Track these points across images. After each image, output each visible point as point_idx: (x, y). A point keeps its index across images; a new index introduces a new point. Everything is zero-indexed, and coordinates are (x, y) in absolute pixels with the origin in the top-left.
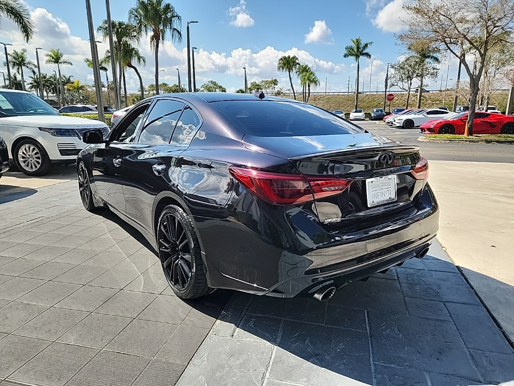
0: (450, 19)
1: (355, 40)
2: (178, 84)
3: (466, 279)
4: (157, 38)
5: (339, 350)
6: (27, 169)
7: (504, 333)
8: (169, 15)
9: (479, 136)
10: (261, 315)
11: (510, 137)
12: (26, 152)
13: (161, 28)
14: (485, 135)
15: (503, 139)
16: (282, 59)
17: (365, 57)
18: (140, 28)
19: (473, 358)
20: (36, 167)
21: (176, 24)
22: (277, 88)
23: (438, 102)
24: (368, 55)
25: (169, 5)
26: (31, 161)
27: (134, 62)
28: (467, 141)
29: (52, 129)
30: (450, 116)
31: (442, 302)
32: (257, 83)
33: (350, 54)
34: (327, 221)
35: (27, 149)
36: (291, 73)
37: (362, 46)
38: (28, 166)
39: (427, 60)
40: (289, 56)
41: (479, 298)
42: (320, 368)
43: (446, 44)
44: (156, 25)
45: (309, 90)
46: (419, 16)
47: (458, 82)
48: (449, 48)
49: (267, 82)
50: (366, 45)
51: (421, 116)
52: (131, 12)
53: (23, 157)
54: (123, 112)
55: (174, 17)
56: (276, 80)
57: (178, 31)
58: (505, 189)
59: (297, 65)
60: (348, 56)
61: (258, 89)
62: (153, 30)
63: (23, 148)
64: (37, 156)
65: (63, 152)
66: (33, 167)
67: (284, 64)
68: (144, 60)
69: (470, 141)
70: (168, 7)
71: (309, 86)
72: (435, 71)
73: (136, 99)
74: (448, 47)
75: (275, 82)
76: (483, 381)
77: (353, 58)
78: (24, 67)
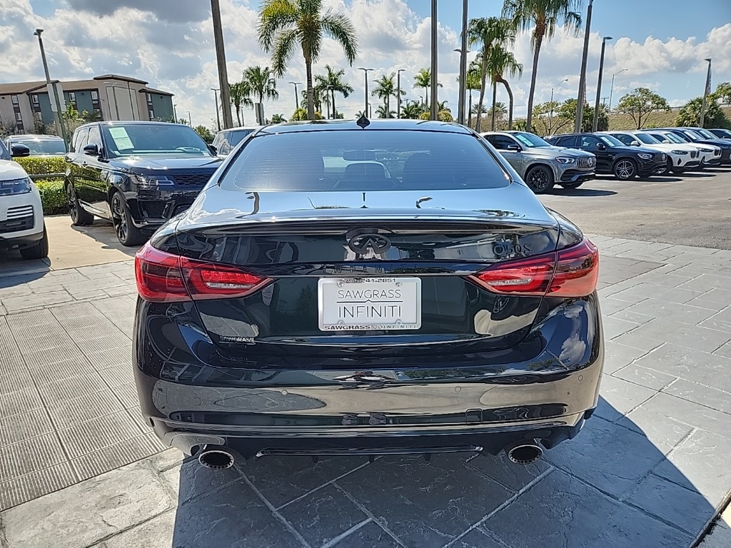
13: (551, 14)
21: (573, 6)
27: (506, 74)
44: (541, 12)
57: (576, 16)
62: (537, 21)
68: (520, 70)
78: (391, 96)
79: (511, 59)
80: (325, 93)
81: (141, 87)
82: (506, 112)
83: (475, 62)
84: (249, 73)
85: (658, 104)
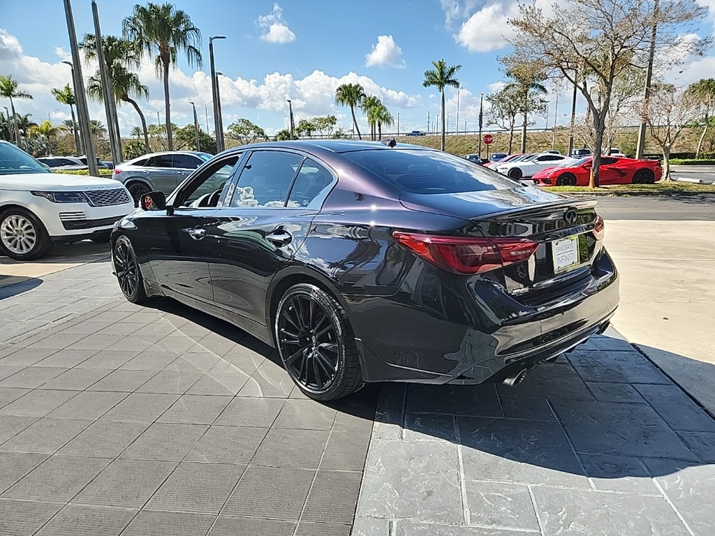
0: (568, 38)
1: (437, 64)
2: (194, 124)
3: (647, 357)
4: (165, 59)
5: (532, 443)
6: (15, 250)
7: (706, 411)
8: (182, 27)
9: (606, 188)
10: (426, 413)
11: (644, 187)
12: (13, 226)
13: (172, 45)
14: (614, 186)
15: (637, 190)
16: (340, 89)
17: (451, 86)
18: (140, 45)
19: (683, 440)
20: (28, 247)
21: (192, 40)
22: (336, 128)
23: (545, 145)
24: (455, 83)
25: (181, 13)
26: (20, 238)
27: (132, 94)
28: (593, 194)
29: (50, 193)
30: (569, 162)
31: (629, 384)
32: (309, 121)
33: (431, 82)
34: (515, 291)
35: (14, 222)
36: (354, 108)
37: (447, 71)
38: (15, 246)
39: (531, 90)
40: (351, 85)
41: (669, 377)
42: (519, 463)
43: (563, 70)
44: (164, 41)
45: (380, 130)
46: (528, 33)
47: (573, 117)
48: (566, 75)
49: (321, 120)
50: (453, 70)
51: (530, 163)
52: (125, 22)
53: (7, 234)
54: (129, 165)
55: (190, 29)
56: (333, 118)
57: (196, 50)
58: (656, 251)
59: (362, 97)
60: (429, 84)
61: (309, 130)
62: (160, 47)
63: (7, 221)
64: (29, 231)
65: (68, 225)
66: (24, 247)
67: (345, 96)
68: (146, 91)
69: (597, 195)
70: (180, 15)
71: (379, 125)
72: (543, 103)
73: (131, 147)
74: (564, 73)
75: (332, 120)
76: (701, 461)
77: (435, 87)
79: (136, 81)
82: (105, 131)
83: (95, 78)
85: (258, 133)
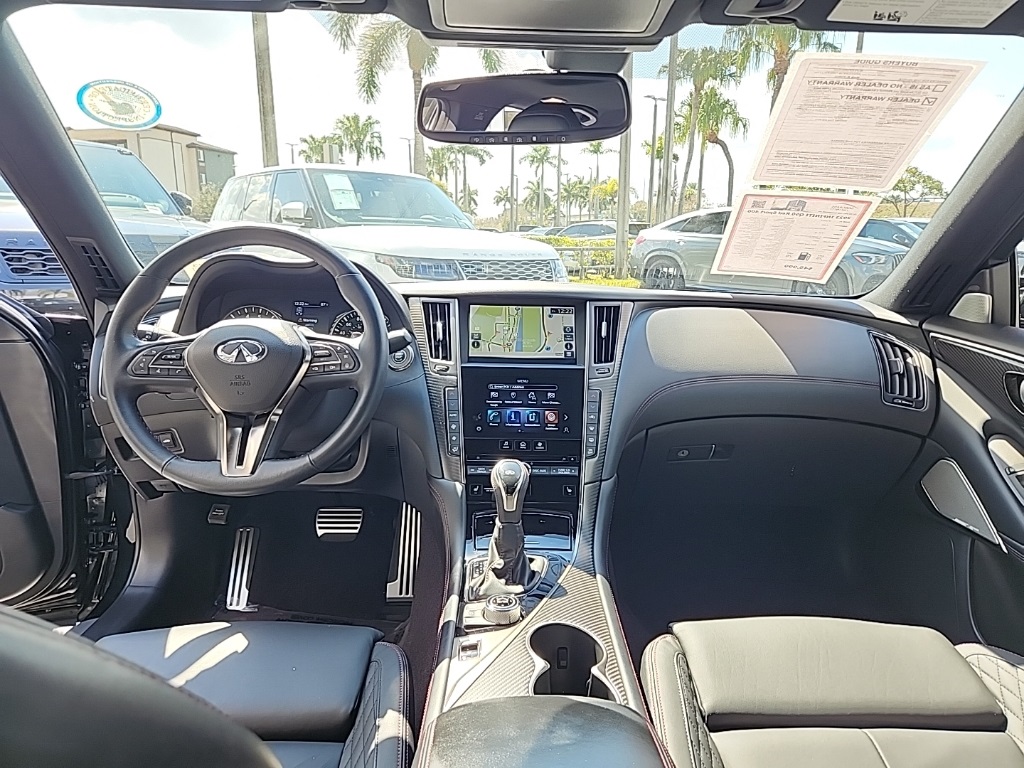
4: (781, 69)
13: (796, 45)
18: (746, 54)
44: (784, 41)
57: (834, 48)
62: (776, 51)
68: (744, 126)
78: (546, 165)
79: (732, 110)
80: (453, 156)
81: (190, 140)
84: (341, 122)
85: (931, 189)
